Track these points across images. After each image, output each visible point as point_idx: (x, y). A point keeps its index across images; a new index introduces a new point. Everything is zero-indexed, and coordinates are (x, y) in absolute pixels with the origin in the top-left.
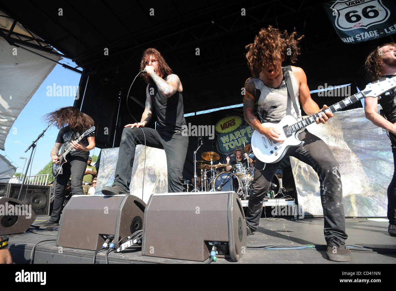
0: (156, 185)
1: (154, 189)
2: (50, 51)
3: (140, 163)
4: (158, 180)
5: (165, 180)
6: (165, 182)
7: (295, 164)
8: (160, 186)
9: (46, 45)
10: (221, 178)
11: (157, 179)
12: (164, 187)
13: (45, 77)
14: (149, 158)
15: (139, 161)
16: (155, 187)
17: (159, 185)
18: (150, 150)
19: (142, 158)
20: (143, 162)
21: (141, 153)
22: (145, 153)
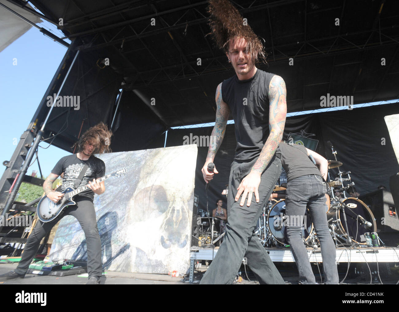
0: (166, 217)
1: (162, 224)
3: (143, 178)
4: (171, 209)
5: (183, 209)
6: (182, 212)
8: (174, 219)
11: (170, 206)
12: (181, 221)
14: (157, 172)
15: (141, 176)
16: (165, 220)
17: (172, 216)
18: (160, 159)
19: (146, 170)
20: (148, 178)
21: (145, 163)
22: (152, 163)
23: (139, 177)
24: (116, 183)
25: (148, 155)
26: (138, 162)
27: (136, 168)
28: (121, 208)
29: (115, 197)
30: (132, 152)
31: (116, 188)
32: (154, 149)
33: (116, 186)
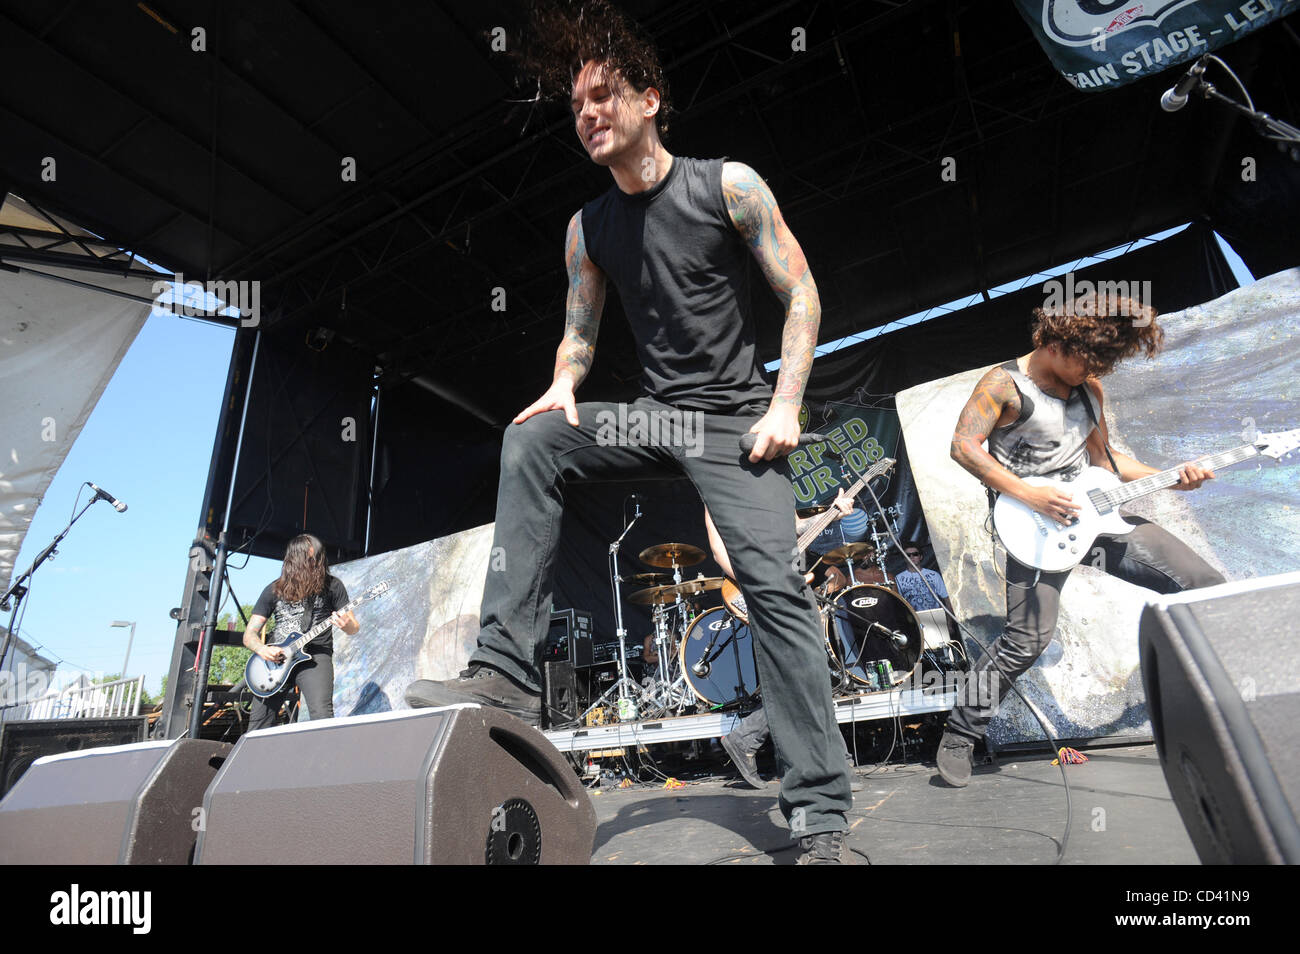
2: (124, 269)
3: (437, 604)
7: (952, 553)
9: (112, 250)
10: (706, 630)
13: (121, 354)
14: (461, 586)
15: (432, 599)
18: (463, 557)
19: (439, 586)
20: (446, 602)
21: (435, 570)
22: (449, 568)
23: (428, 602)
24: (387, 621)
25: (437, 552)
26: (422, 571)
27: (419, 584)
28: (406, 671)
29: (391, 650)
30: (405, 550)
31: (389, 631)
32: (447, 537)
33: (390, 627)
